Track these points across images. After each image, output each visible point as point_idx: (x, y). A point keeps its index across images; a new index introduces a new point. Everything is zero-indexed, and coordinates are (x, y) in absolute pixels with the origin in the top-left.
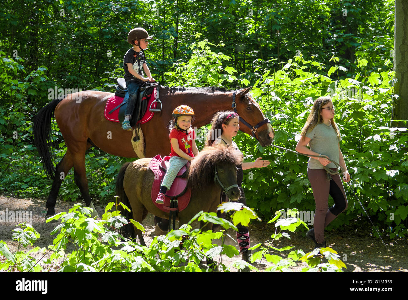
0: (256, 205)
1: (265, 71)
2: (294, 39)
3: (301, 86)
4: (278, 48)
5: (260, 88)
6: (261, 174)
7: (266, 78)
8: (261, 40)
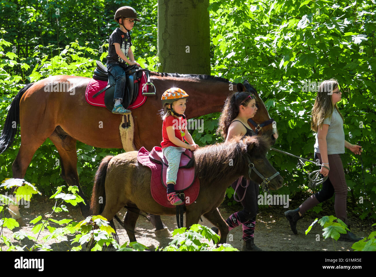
0: (36, 181)
1: (43, 57)
2: (72, 27)
3: (77, 70)
4: (58, 35)
5: (39, 72)
6: (40, 152)
7: (44, 63)
8: (42, 27)
